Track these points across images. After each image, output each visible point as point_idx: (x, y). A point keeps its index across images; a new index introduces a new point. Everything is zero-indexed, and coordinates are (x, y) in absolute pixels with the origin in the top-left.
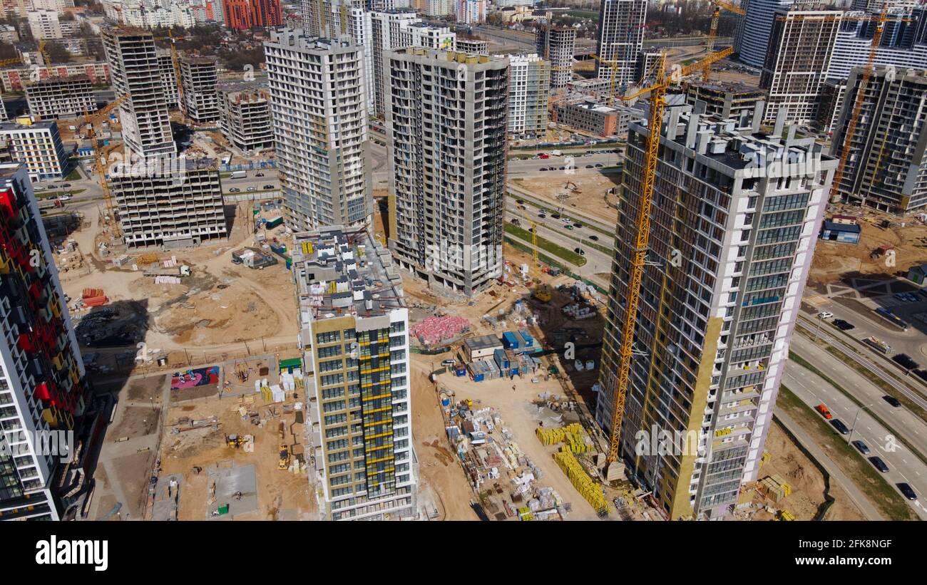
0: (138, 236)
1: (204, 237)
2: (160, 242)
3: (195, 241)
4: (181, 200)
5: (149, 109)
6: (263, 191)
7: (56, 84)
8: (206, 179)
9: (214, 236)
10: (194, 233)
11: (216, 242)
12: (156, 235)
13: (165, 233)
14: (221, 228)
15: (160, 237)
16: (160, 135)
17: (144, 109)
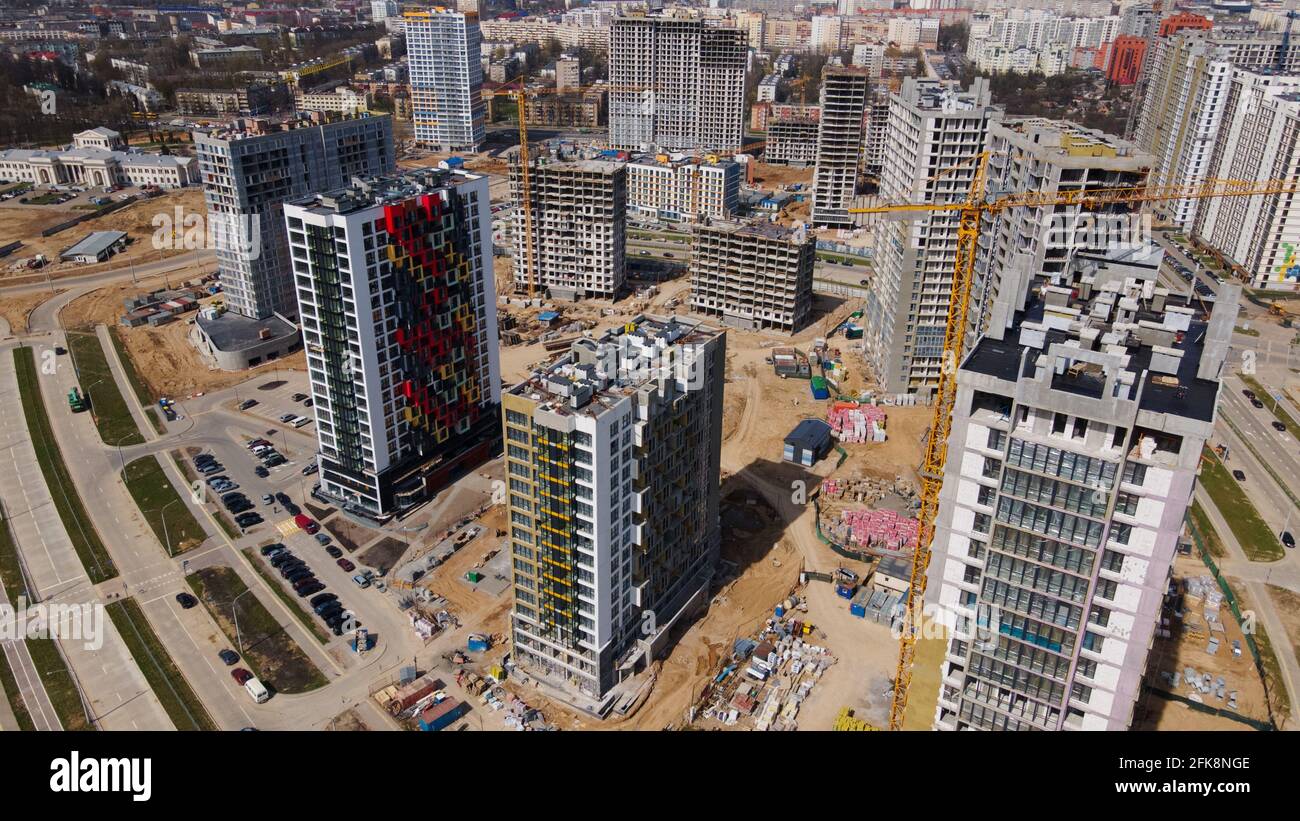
0: (702, 301)
1: (766, 324)
2: (721, 313)
3: (755, 325)
4: (752, 271)
5: (836, 164)
6: (858, 287)
7: (797, 125)
8: (783, 254)
9: (777, 325)
10: (757, 315)
11: (778, 332)
12: (720, 304)
13: (728, 306)
14: (788, 318)
15: (723, 308)
16: (839, 198)
17: (829, 164)
